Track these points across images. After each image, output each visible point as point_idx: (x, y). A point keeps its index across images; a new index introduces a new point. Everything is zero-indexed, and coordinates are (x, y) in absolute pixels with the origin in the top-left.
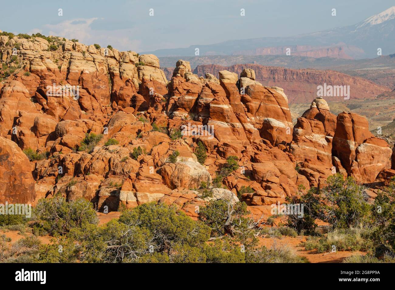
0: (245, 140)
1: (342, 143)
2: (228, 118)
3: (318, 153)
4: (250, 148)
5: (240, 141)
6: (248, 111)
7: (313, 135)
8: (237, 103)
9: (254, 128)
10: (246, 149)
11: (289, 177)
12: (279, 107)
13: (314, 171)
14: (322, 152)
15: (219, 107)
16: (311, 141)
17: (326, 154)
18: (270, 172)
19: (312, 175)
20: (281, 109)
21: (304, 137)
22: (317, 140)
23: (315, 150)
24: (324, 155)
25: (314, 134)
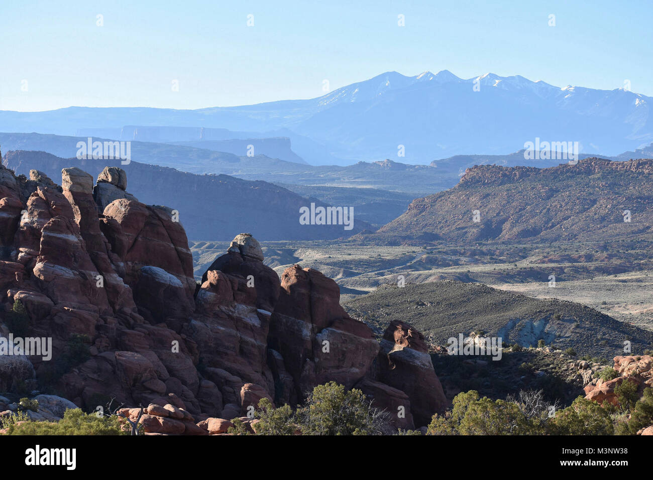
0: (105, 307)
1: (288, 324)
2: (75, 261)
3: (242, 342)
4: (113, 322)
5: (96, 308)
6: (114, 250)
7: (235, 306)
8: (92, 233)
9: (123, 284)
10: (106, 323)
11: (184, 382)
12: (172, 246)
13: (233, 374)
14: (251, 340)
15: (59, 238)
16: (229, 316)
17: (258, 343)
18: (150, 371)
19: (227, 382)
20: (176, 250)
21: (217, 309)
22: (242, 316)
23: (237, 334)
24: (253, 346)
25: (236, 304)
